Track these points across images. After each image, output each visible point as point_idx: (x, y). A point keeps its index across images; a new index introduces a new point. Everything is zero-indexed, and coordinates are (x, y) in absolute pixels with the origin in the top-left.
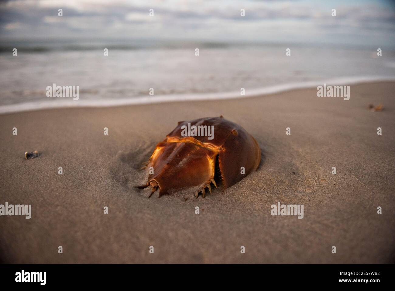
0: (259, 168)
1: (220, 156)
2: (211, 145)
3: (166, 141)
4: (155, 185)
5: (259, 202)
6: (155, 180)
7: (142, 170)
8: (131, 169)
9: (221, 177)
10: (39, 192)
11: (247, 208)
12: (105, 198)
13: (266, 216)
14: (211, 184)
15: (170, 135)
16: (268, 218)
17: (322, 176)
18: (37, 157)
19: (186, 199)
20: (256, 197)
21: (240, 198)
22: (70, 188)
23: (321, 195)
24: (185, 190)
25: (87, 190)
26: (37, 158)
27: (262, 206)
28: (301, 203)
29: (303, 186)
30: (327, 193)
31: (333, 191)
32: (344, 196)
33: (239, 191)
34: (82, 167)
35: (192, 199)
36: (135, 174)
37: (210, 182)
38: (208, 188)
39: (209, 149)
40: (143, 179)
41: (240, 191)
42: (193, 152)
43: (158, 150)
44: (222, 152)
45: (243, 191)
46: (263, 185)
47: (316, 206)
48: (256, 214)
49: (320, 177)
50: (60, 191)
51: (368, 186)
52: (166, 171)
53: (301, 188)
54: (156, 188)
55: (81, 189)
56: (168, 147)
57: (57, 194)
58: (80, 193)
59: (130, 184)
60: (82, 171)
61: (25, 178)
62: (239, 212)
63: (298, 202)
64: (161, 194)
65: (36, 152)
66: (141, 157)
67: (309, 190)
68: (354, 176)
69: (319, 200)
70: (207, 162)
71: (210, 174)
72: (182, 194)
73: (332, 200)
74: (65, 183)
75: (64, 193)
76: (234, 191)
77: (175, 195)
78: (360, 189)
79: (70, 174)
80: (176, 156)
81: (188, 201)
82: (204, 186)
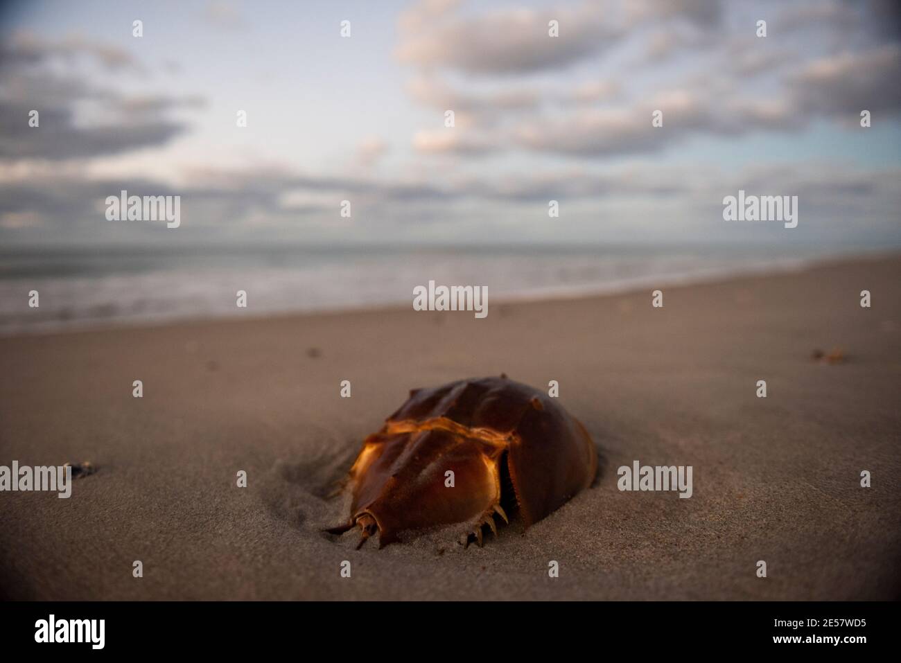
0: (595, 483)
1: (510, 453)
2: (488, 432)
3: (385, 430)
4: (370, 522)
5: (607, 549)
6: (367, 511)
7: (332, 497)
8: (307, 495)
9: (516, 501)
10: (104, 542)
11: (582, 560)
12: (259, 549)
13: (628, 572)
14: (496, 516)
15: (395, 417)
16: (632, 576)
17: (737, 488)
18: (89, 474)
19: (442, 552)
20: (600, 539)
21: (563, 543)
22: (175, 532)
23: (742, 524)
24: (438, 531)
25: (215, 535)
26: (91, 478)
27: (614, 555)
28: (701, 543)
29: (699, 512)
30: (755, 520)
31: (766, 515)
32: (793, 522)
33: (558, 529)
34: (197, 491)
35: (454, 551)
36: (318, 505)
37: (493, 512)
38: (489, 526)
39: (485, 441)
40: (337, 514)
41: (561, 529)
42: (449, 448)
43: (368, 451)
44: (513, 447)
45: (567, 529)
46: (610, 513)
47: (735, 546)
48: (605, 570)
49: (733, 491)
50: (154, 538)
51: (840, 500)
52: (392, 492)
53: (696, 515)
54: (372, 530)
55: (202, 534)
56: (391, 444)
57: (148, 543)
58: (200, 542)
59: (310, 525)
60: (198, 499)
61: (67, 516)
62: (565, 568)
63: (695, 542)
64: (385, 542)
65: (87, 464)
66: (327, 472)
67: (714, 516)
68: (806, 484)
69: (739, 535)
70: (484, 468)
71: (491, 495)
72: (431, 540)
73: (767, 532)
74: (164, 523)
75: (164, 541)
76: (547, 531)
77: (416, 542)
78: (824, 507)
79: (173, 506)
80: (412, 458)
81: (447, 554)
82: (480, 521)
